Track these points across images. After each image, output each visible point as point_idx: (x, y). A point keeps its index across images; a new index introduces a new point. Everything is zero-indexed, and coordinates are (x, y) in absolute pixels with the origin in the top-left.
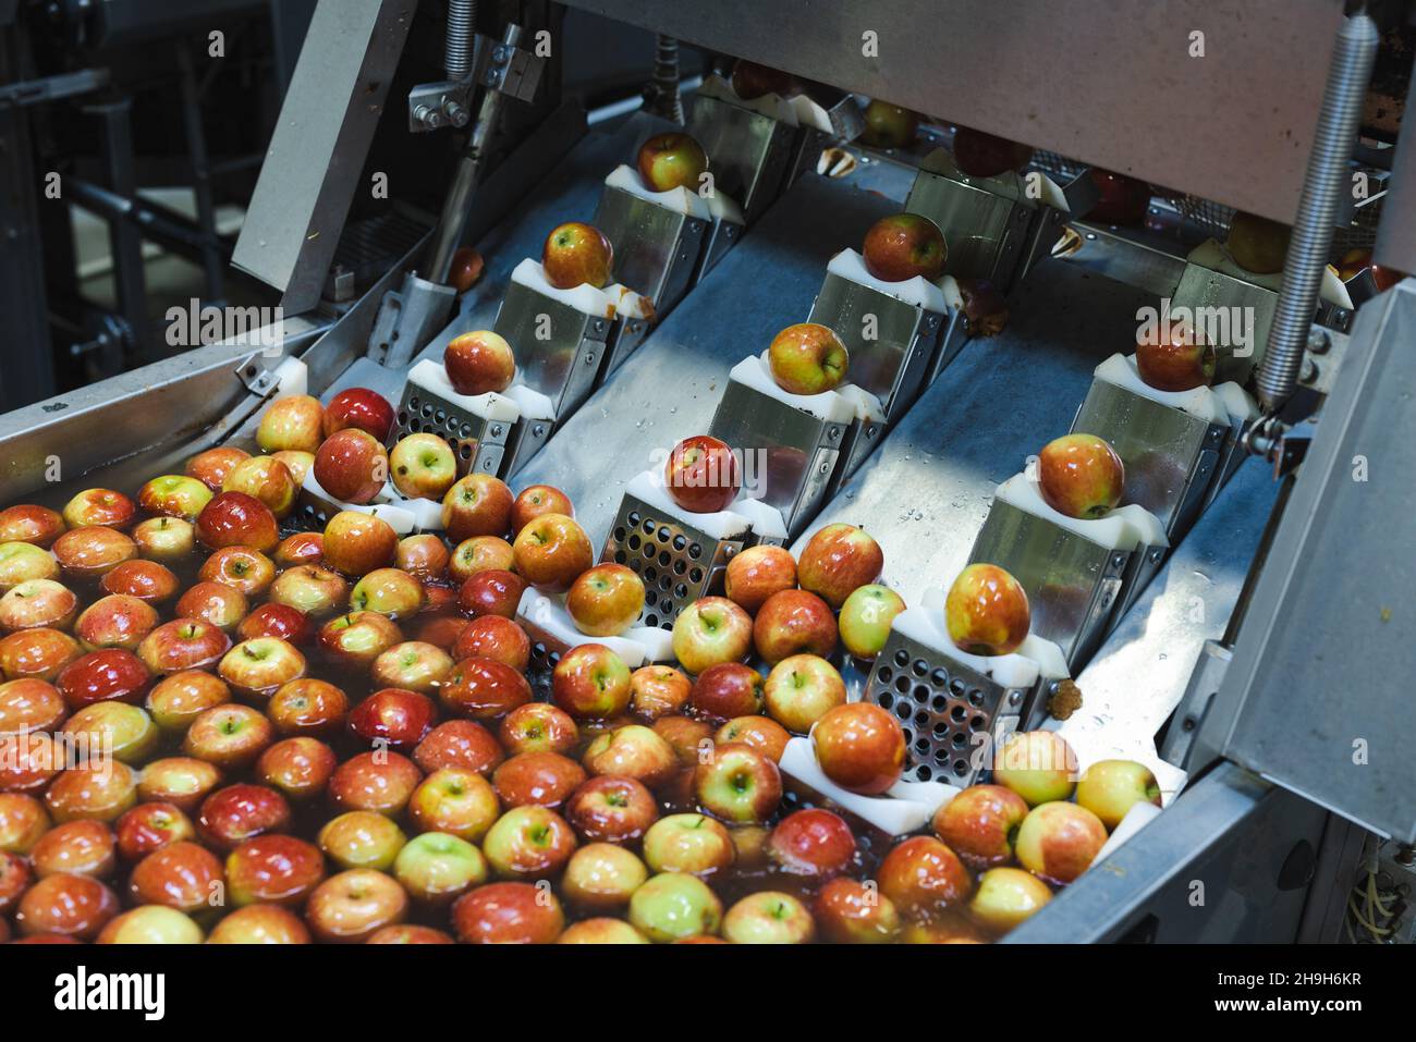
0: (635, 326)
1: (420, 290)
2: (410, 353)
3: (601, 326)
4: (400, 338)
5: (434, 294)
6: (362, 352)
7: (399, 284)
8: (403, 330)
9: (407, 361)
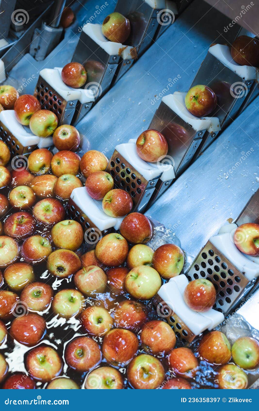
0: (128, 62)
1: (47, 32)
2: (44, 55)
3: (116, 59)
4: (41, 49)
5: (53, 33)
6: (27, 51)
7: (40, 27)
8: (42, 46)
9: (43, 58)
